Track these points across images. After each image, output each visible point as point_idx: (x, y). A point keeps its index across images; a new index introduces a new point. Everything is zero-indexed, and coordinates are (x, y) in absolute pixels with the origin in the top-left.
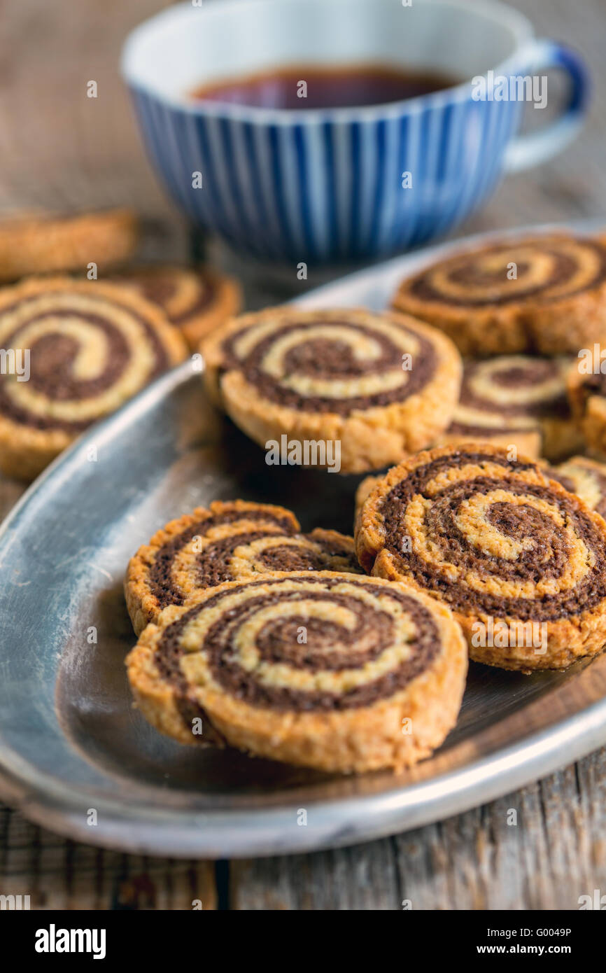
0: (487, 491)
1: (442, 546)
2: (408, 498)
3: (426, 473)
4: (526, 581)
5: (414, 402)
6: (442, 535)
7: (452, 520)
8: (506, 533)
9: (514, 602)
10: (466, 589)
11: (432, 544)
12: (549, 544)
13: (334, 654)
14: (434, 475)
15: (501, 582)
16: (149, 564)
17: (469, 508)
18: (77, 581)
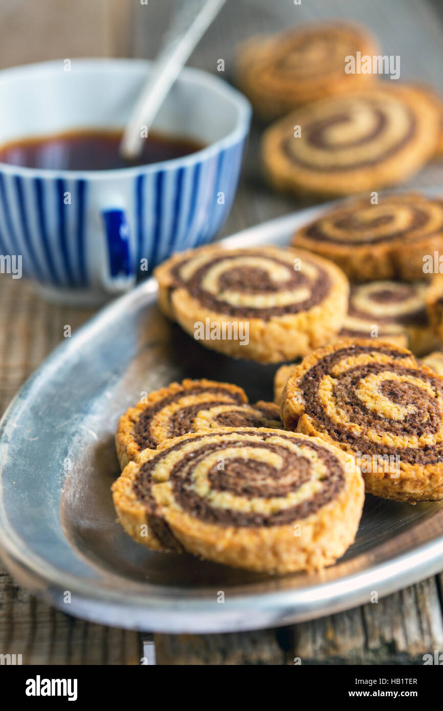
0: (378, 372)
1: (348, 411)
2: (320, 378)
3: (332, 360)
4: (412, 436)
5: (316, 311)
6: (347, 403)
7: (354, 393)
8: (394, 402)
9: (403, 451)
10: (368, 442)
11: (340, 410)
12: (426, 410)
13: (265, 486)
14: (337, 362)
15: (393, 436)
16: (134, 422)
17: (366, 384)
18: (73, 438)
